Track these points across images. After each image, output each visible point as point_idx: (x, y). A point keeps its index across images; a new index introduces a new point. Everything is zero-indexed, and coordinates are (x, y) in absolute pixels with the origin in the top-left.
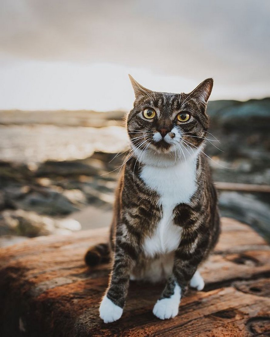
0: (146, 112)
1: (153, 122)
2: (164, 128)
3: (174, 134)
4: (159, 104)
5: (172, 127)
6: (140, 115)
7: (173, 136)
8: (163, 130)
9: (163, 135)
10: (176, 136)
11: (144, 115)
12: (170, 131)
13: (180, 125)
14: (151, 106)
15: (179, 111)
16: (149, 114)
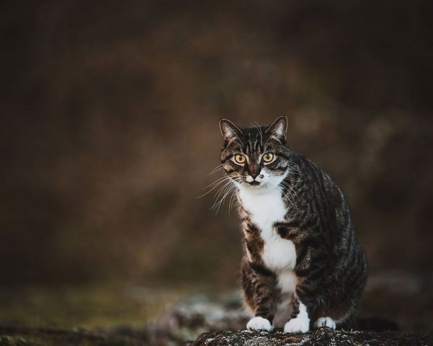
0: (238, 157)
1: (244, 167)
2: (254, 173)
3: (263, 175)
4: (247, 152)
5: (260, 171)
6: (233, 159)
7: (262, 177)
8: (254, 175)
9: (254, 178)
10: (264, 176)
11: (237, 160)
12: (259, 174)
13: (267, 166)
14: (242, 153)
15: (263, 154)
16: (240, 159)
